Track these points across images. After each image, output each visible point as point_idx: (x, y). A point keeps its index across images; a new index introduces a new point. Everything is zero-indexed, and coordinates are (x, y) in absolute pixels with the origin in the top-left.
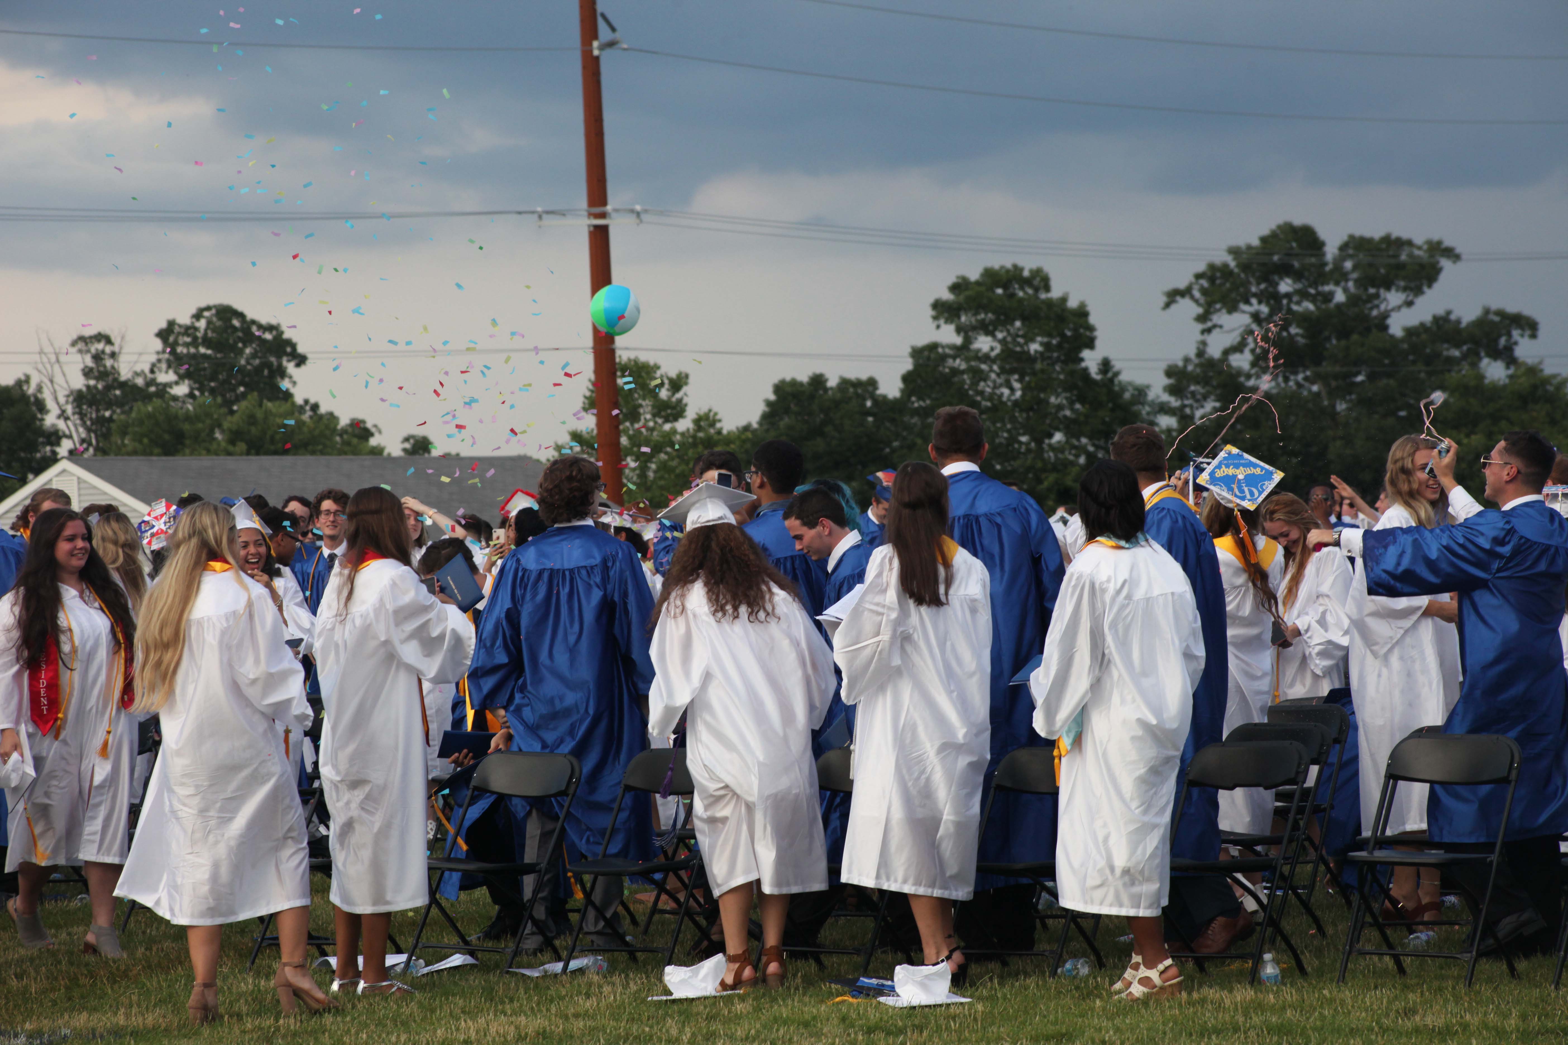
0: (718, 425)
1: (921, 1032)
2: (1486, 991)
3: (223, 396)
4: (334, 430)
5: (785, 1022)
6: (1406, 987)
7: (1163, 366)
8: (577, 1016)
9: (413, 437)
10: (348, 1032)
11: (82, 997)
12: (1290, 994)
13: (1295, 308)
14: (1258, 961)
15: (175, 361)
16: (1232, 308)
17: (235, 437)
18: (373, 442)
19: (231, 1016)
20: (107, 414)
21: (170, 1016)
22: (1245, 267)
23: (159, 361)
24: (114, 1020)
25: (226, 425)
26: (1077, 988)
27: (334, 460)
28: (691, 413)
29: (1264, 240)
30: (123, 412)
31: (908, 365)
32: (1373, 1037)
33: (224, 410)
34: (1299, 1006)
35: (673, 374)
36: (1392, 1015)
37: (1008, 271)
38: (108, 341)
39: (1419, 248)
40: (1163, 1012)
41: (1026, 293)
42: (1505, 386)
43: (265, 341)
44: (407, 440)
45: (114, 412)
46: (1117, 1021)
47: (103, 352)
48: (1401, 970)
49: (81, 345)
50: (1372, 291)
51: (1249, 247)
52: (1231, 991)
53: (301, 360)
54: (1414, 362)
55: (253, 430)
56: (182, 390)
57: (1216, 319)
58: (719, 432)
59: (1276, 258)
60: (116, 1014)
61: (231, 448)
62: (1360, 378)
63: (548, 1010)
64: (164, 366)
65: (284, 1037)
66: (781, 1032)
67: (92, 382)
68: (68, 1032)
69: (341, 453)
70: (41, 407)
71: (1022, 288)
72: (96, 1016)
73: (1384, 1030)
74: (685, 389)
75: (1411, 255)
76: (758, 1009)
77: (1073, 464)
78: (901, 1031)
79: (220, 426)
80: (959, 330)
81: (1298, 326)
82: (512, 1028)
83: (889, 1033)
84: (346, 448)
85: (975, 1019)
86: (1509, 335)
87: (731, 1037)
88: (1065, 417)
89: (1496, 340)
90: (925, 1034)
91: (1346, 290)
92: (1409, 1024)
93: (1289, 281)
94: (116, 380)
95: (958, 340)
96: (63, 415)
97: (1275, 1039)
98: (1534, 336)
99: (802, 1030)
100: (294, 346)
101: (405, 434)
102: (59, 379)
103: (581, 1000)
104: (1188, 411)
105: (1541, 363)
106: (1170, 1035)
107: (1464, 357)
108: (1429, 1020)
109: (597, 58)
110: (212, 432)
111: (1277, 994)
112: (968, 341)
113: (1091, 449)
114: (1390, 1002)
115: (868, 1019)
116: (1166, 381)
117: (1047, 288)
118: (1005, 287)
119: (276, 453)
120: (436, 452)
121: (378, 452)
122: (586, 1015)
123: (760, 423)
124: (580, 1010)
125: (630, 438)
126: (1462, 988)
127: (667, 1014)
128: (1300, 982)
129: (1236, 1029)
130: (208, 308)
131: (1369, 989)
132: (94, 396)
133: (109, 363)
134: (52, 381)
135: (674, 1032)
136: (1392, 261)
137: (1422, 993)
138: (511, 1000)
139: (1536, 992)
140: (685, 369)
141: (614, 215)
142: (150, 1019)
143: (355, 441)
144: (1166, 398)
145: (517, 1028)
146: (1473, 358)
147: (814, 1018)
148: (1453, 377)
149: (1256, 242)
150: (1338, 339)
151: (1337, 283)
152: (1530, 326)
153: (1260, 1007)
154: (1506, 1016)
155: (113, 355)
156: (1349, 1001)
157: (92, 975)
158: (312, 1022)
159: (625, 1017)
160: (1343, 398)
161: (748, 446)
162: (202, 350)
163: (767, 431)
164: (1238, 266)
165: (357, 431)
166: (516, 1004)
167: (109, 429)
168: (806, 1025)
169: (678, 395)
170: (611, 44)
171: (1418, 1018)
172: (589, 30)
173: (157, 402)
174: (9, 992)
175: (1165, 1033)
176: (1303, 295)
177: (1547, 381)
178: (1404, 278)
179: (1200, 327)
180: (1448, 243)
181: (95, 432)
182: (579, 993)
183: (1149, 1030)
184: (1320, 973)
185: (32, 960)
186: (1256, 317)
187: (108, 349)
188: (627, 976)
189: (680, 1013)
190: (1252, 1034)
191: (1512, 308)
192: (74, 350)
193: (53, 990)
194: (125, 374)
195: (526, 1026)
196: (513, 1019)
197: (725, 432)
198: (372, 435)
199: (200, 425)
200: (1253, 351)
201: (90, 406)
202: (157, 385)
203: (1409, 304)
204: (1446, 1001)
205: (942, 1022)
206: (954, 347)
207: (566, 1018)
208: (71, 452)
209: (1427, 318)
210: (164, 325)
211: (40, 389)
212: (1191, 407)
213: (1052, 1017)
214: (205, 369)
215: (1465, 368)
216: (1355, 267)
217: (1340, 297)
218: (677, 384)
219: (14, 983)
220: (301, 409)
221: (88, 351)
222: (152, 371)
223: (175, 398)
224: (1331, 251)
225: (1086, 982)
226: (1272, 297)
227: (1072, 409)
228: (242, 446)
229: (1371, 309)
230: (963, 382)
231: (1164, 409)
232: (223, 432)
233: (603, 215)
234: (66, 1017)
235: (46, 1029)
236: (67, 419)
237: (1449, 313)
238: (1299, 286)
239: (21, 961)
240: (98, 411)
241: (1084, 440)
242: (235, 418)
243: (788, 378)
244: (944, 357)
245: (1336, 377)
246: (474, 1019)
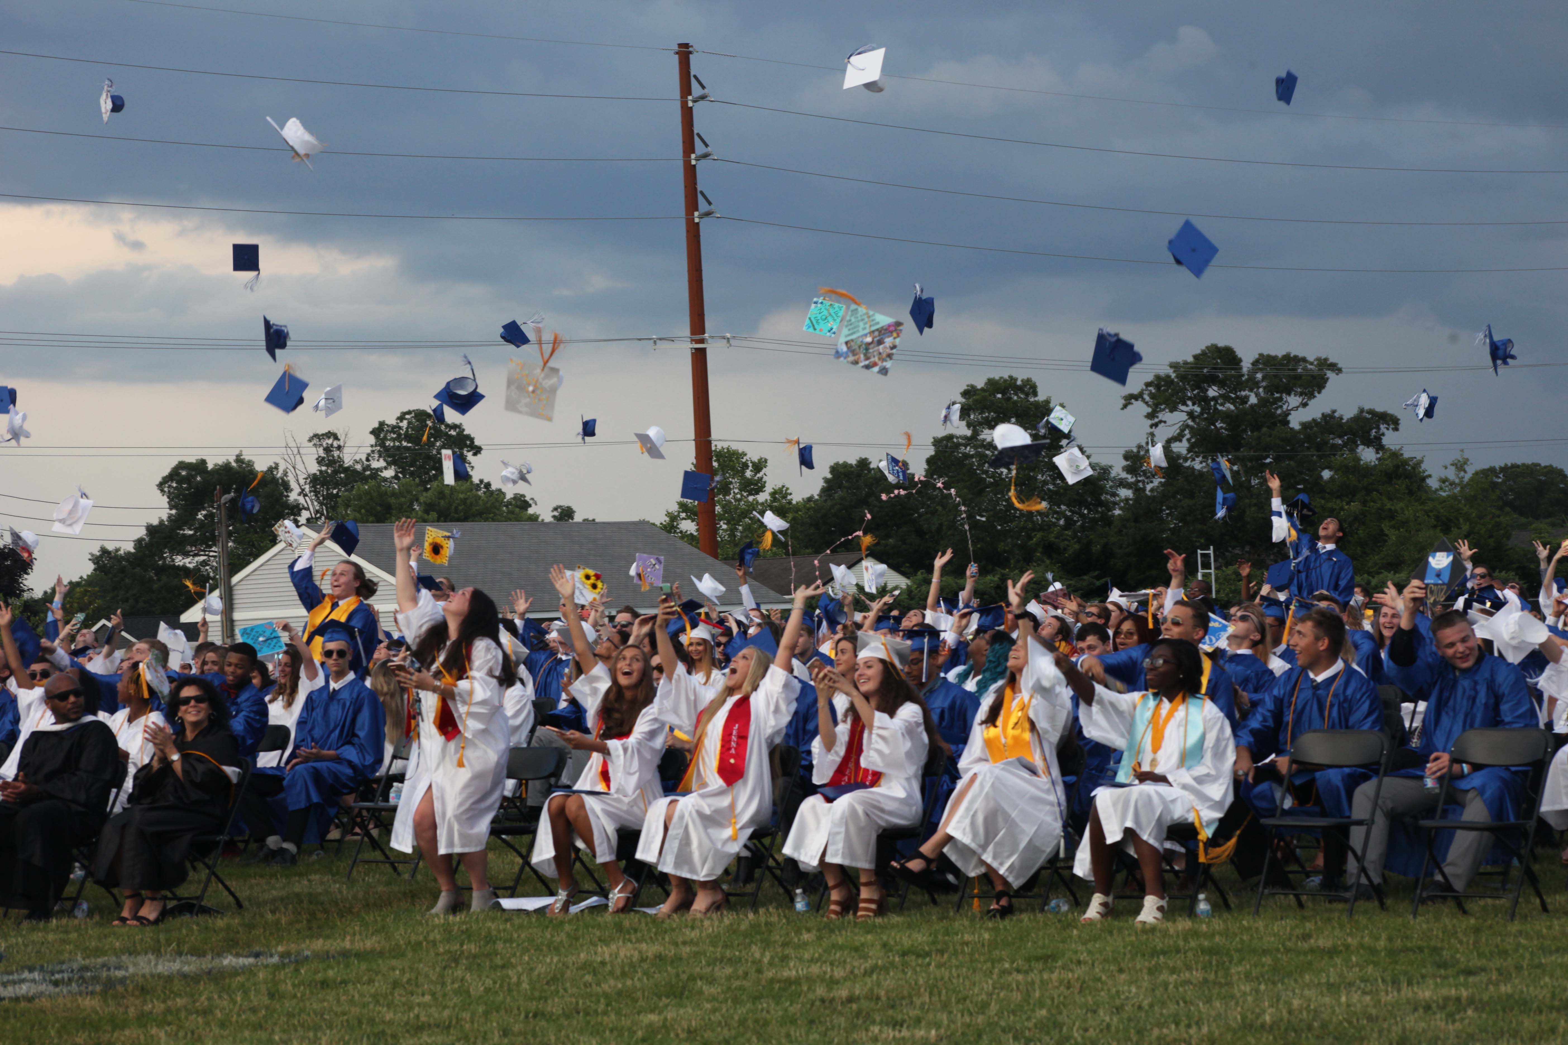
0: (789, 497)
1: (943, 955)
2: (1363, 920)
3: (420, 477)
4: (502, 501)
5: (841, 948)
6: (1304, 918)
7: (1122, 451)
8: (684, 943)
9: (560, 507)
10: (514, 955)
11: (319, 927)
12: (1218, 924)
13: (1220, 408)
14: (1194, 901)
15: (386, 452)
16: (1173, 409)
17: (429, 507)
18: (531, 511)
19: (428, 942)
20: (335, 492)
21: (383, 942)
22: (1182, 377)
23: (373, 452)
24: (342, 945)
25: (422, 499)
26: (1060, 921)
27: (503, 525)
28: (769, 489)
29: (1196, 357)
30: (346, 490)
31: (931, 451)
32: (1279, 956)
33: (421, 488)
34: (1225, 933)
35: (755, 459)
36: (1294, 939)
37: (1005, 381)
38: (336, 438)
39: (1311, 364)
40: (1123, 938)
41: (1019, 397)
42: (1375, 465)
43: (451, 436)
44: (555, 509)
45: (340, 490)
46: (1090, 946)
47: (332, 445)
48: (1301, 905)
49: (315, 441)
50: (1277, 395)
51: (1186, 363)
52: (1175, 921)
53: (477, 450)
54: (1308, 448)
55: (442, 502)
56: (389, 473)
57: (1161, 416)
58: (790, 503)
59: (1205, 371)
60: (343, 940)
61: (426, 516)
62: (1268, 460)
63: (663, 939)
64: (376, 455)
65: (467, 958)
66: (838, 955)
67: (324, 468)
68: (309, 953)
69: (508, 519)
70: (287, 487)
71: (1016, 394)
72: (328, 943)
73: (1288, 951)
74: (764, 470)
75: (1305, 369)
76: (820, 938)
77: (1055, 524)
78: (928, 954)
79: (417, 500)
80: (969, 425)
81: (1222, 422)
82: (636, 953)
83: (918, 956)
84: (511, 516)
85: (983, 945)
86: (1379, 428)
87: (801, 959)
88: (1049, 489)
89: (1369, 432)
90: (946, 956)
91: (1257, 395)
92: (1306, 946)
93: (1215, 388)
94: (341, 466)
95: (969, 433)
96: (302, 493)
97: (1207, 958)
98: (1396, 429)
99: (853, 954)
100: (472, 440)
101: (555, 505)
102: (300, 466)
103: (687, 931)
104: (1141, 485)
105: (1401, 449)
106: (1128, 956)
107: (1345, 444)
108: (1321, 943)
109: (698, 224)
110: (412, 504)
111: (1208, 924)
112: (976, 434)
113: (1069, 514)
114: (1292, 929)
115: (903, 945)
116: (1125, 463)
117: (1035, 394)
118: (1003, 393)
119: (458, 520)
120: (578, 518)
121: (534, 518)
122: (691, 942)
123: (820, 495)
124: (687, 939)
125: (723, 507)
126: (1345, 918)
127: (752, 942)
128: (1226, 915)
129: (1178, 951)
130: (409, 412)
131: (1277, 920)
132: (325, 478)
133: (336, 453)
134: (294, 468)
135: (757, 955)
136: (1292, 373)
137: (1316, 923)
138: (636, 931)
139: (1399, 920)
140: (764, 456)
141: (710, 341)
142: (369, 944)
143: (517, 510)
144: (1124, 475)
145: (640, 952)
146: (1352, 445)
147: (862, 945)
148: (1338, 459)
149: (1190, 359)
150: (1252, 432)
151: (1251, 390)
152: (1393, 422)
153: (1196, 934)
154: (1377, 939)
155: (339, 448)
156: (1262, 929)
157: (326, 911)
158: (488, 948)
159: (721, 944)
160: (1256, 476)
161: (811, 512)
162: (405, 444)
163: (825, 501)
164: (1177, 377)
165: (519, 503)
166: (639, 935)
167: (336, 502)
168: (856, 950)
169: (759, 475)
170: (708, 214)
171: (1312, 941)
172: (692, 203)
173: (372, 483)
174: (266, 923)
175: (1125, 954)
176: (1226, 398)
177: (1405, 462)
178: (1300, 386)
179: (1150, 422)
180: (1332, 360)
181: (326, 505)
182: (686, 926)
183: (1113, 952)
184: (1240, 908)
185: (282, 899)
186: (1191, 414)
187: (335, 444)
188: (722, 914)
189: (762, 941)
190: (1190, 954)
191: (1379, 409)
192: (311, 444)
193: (298, 922)
194: (348, 461)
195: (647, 951)
196: (637, 945)
197: (794, 502)
198: (530, 506)
199: (403, 500)
200: (1189, 440)
201: (322, 486)
202: (372, 469)
203: (1305, 405)
204: (1333, 928)
205: (959, 947)
206: (965, 438)
207: (676, 944)
208: (308, 520)
209: (1318, 416)
210: (377, 425)
211: (285, 473)
212: (1143, 482)
213: (1040, 943)
214: (406, 458)
215: (1346, 454)
216: (1264, 378)
217: (1253, 400)
218: (759, 466)
219: (269, 916)
220: (478, 487)
221: (321, 445)
222: (368, 460)
223: (385, 480)
224: (1246, 365)
225: (1066, 916)
226: (1202, 400)
227: (1054, 484)
228: (434, 515)
229: (1277, 409)
230: (972, 464)
231: (1123, 484)
232: (420, 504)
233: (702, 341)
234: (307, 941)
235: (293, 951)
236: (305, 495)
237: (1334, 412)
238: (1222, 392)
239: (274, 900)
240: (328, 489)
241: (1063, 507)
242: (429, 494)
243: (841, 462)
244: (958, 445)
245: (1251, 460)
246: (607, 945)
